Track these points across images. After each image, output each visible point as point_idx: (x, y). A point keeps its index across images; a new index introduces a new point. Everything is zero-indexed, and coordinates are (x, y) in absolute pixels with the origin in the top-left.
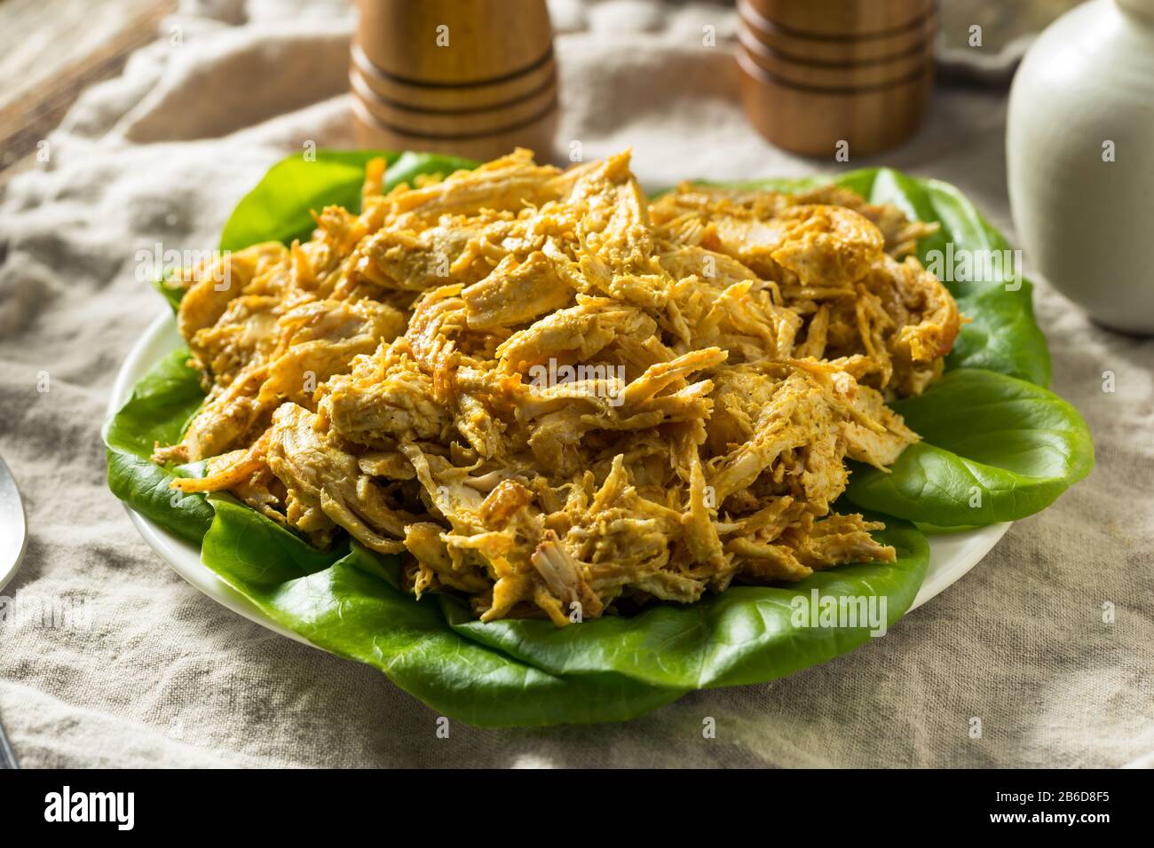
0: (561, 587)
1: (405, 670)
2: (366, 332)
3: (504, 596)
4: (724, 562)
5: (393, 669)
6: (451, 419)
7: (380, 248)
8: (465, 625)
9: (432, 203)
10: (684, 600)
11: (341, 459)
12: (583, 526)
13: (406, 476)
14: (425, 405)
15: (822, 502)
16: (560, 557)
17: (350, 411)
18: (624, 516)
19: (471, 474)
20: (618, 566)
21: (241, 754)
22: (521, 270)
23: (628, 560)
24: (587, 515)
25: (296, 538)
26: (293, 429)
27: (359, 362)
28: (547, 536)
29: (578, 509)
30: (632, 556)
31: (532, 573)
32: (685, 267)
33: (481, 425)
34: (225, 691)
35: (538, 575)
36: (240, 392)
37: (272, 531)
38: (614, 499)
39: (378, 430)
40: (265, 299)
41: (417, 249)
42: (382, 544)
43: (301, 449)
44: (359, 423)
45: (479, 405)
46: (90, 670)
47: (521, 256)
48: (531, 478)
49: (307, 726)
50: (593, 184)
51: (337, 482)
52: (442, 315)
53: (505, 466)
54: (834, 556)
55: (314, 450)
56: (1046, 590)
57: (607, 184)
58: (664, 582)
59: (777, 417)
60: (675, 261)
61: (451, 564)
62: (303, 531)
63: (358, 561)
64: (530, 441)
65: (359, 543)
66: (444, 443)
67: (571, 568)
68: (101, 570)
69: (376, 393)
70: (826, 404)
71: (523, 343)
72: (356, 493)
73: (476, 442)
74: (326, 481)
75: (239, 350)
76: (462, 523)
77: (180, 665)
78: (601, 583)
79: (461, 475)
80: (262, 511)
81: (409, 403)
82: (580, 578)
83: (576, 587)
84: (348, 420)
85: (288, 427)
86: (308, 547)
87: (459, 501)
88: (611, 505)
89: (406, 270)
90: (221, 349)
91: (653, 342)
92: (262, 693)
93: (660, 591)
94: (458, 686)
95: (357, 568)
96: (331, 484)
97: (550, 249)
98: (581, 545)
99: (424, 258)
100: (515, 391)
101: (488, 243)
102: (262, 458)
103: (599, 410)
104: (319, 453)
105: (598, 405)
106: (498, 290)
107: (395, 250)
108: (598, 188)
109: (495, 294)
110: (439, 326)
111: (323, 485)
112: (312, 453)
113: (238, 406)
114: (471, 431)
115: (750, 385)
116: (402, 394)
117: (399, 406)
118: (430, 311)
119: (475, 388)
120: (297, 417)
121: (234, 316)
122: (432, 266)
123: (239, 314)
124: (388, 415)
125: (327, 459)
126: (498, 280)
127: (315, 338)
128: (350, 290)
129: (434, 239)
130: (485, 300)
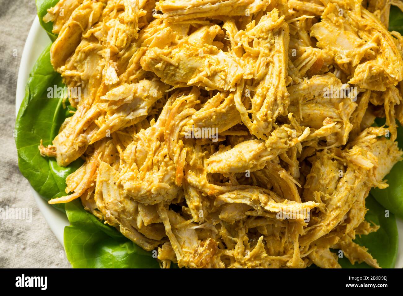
2: (144, 108)
6: (184, 195)
7: (153, 61)
11: (130, 206)
12: (241, 265)
19: (191, 224)
24: (244, 260)
29: (239, 257)
33: (197, 208)
36: (82, 131)
38: (256, 257)
40: (93, 45)
41: (171, 65)
45: (197, 196)
50: (262, 32)
51: (128, 219)
52: (182, 123)
55: (117, 201)
57: (270, 35)
59: (338, 208)
60: (299, 94)
64: (220, 216)
69: (148, 189)
72: (137, 224)
73: (195, 217)
74: (123, 218)
79: (187, 226)
80: (92, 214)
81: (163, 193)
87: (184, 241)
96: (125, 220)
99: (174, 70)
100: (215, 195)
101: (207, 80)
102: (92, 185)
103: (254, 210)
104: (120, 203)
105: (254, 208)
106: (210, 120)
107: (159, 65)
108: (265, 37)
109: (209, 121)
110: (180, 131)
111: (121, 220)
112: (117, 203)
113: (81, 142)
114: (192, 209)
115: (327, 182)
116: (160, 189)
117: (159, 194)
118: (176, 118)
119: (196, 188)
120: (109, 174)
121: (78, 57)
122: (178, 76)
123: (81, 56)
124: (153, 199)
125: (124, 207)
126: (211, 114)
127: (118, 111)
128: (137, 70)
129: (180, 60)
130: (204, 124)
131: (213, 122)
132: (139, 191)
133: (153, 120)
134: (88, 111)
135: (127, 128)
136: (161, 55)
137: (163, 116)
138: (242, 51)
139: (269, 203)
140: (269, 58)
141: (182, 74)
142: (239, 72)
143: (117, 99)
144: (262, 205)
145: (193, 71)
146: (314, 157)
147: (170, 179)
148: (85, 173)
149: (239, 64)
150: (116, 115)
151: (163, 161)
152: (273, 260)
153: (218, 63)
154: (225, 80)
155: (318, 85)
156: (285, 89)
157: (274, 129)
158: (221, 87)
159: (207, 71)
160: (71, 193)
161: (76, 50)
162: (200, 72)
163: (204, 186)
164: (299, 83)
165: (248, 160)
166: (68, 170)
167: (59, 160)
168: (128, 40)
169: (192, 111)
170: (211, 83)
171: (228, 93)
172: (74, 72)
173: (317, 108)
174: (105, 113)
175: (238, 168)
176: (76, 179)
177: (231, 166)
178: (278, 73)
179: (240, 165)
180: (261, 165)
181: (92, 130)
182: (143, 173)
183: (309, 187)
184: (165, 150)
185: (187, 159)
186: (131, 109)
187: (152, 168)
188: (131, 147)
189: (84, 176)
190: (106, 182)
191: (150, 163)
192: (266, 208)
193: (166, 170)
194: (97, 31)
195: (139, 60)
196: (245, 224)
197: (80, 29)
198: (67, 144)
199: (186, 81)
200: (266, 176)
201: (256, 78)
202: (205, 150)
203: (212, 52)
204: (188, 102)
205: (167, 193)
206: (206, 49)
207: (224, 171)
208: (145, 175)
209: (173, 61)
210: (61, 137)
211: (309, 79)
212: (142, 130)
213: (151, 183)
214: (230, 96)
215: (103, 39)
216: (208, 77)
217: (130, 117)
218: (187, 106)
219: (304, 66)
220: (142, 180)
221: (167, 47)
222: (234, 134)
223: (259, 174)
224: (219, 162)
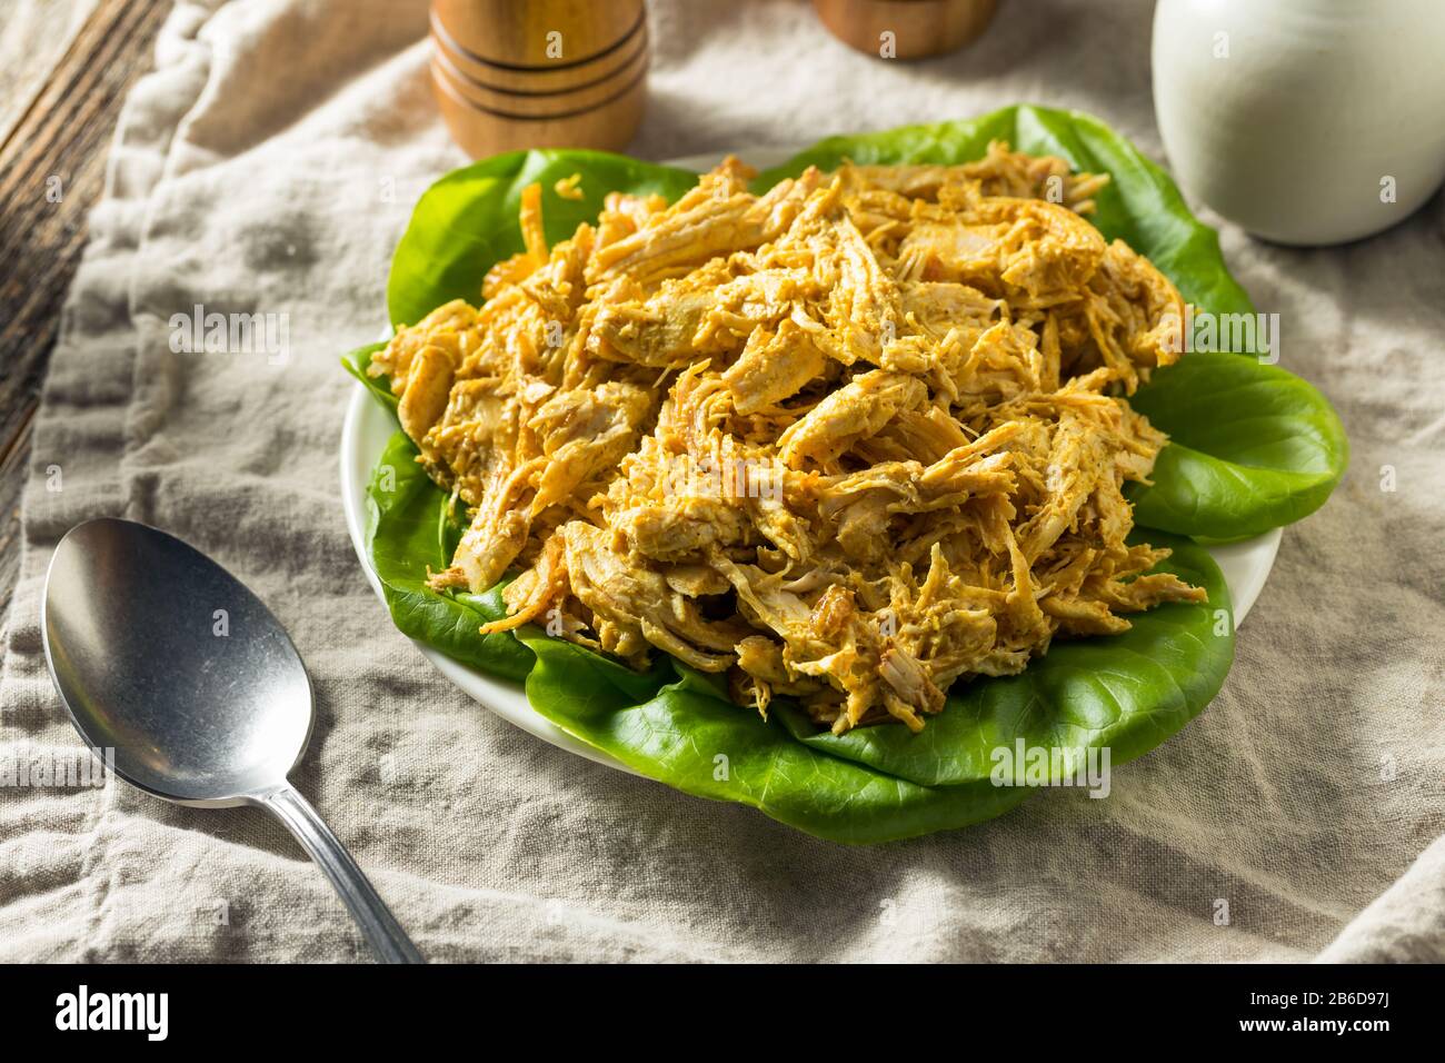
0: (910, 691)
1: (778, 802)
2: (620, 422)
3: (858, 711)
4: (1044, 627)
5: (765, 802)
6: (748, 521)
7: (612, 327)
8: (817, 738)
9: (636, 255)
10: (1013, 673)
11: (650, 580)
12: (914, 623)
13: (723, 590)
14: (723, 511)
15: (1119, 545)
16: (904, 662)
17: (656, 535)
18: (953, 607)
19: (785, 578)
20: (956, 658)
21: (619, 902)
22: (777, 342)
23: (964, 650)
24: (916, 610)
25: (618, 665)
26: (590, 552)
27: (631, 463)
28: (888, 643)
29: (905, 605)
30: (968, 646)
31: (879, 681)
32: (927, 308)
33: (788, 528)
34: (582, 836)
35: (886, 683)
36: (508, 506)
37: (592, 662)
38: (940, 592)
39: (686, 549)
40: (482, 381)
41: (650, 323)
42: (711, 664)
43: (609, 575)
44: (667, 544)
45: (780, 507)
46: (429, 826)
47: (771, 325)
48: (845, 573)
49: (675, 861)
50: (807, 223)
51: (654, 606)
52: (705, 403)
53: (816, 566)
54: (1141, 601)
55: (621, 575)
56: (1318, 578)
57: (823, 222)
58: (994, 660)
59: (1066, 471)
60: (916, 303)
61: (788, 678)
62: (621, 657)
63: (691, 685)
64: (839, 538)
65: (686, 666)
66: (750, 548)
67: (915, 672)
68: (388, 702)
69: (677, 511)
70: (1100, 440)
71: (810, 434)
72: (674, 615)
73: (789, 548)
74: (643, 607)
75: (475, 445)
76: (797, 640)
77: (523, 811)
78: (941, 676)
79: (777, 582)
80: (574, 642)
81: (711, 516)
82: (925, 679)
83: (923, 688)
84: (655, 543)
85: (585, 551)
86: (631, 672)
87: (783, 612)
88: (939, 598)
89: (643, 347)
90: (456, 446)
91: (937, 415)
92: (621, 832)
93: (992, 670)
94: (833, 810)
95: (689, 692)
96: (648, 610)
97: (799, 316)
98: (917, 642)
99: (659, 332)
101: (730, 314)
102: (560, 583)
103: (902, 495)
104: (627, 578)
105: (902, 491)
106: (759, 370)
107: (628, 328)
108: (815, 227)
109: (757, 374)
110: (707, 416)
111: (640, 611)
112: (620, 579)
113: (511, 522)
114: (778, 535)
115: (1029, 436)
116: (703, 507)
117: (702, 519)
118: (691, 398)
120: (589, 538)
121: (459, 407)
122: (670, 340)
123: (464, 403)
124: (694, 533)
125: (637, 584)
126: (759, 360)
127: (570, 437)
128: (585, 372)
129: (665, 308)
130: (749, 382)
131: (766, 373)
132: (661, 520)
133: (646, 434)
136: (625, 312)
140: (836, 256)
141: (675, 332)
144: (914, 478)
145: (695, 316)
148: (537, 576)
152: (976, 597)
154: (762, 301)
158: (756, 316)
160: (519, 609)
161: (452, 393)
163: (787, 478)
165: (857, 398)
166: (500, 586)
170: (737, 317)
172: (460, 427)
176: (521, 588)
178: (861, 267)
179: (845, 410)
180: (885, 406)
181: (527, 498)
186: (595, 427)
189: (537, 579)
190: (587, 554)
192: (924, 477)
194: (483, 354)
195: (584, 345)
197: (447, 360)
199: (689, 342)
205: (717, 518)
209: (652, 315)
212: (631, 455)
214: (785, 320)
215: (499, 361)
216: (730, 310)
217: (598, 443)
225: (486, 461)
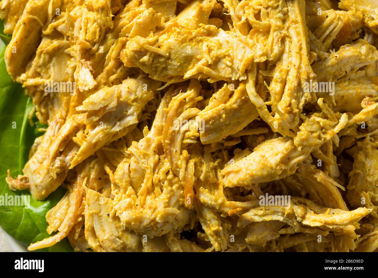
2: (132, 114)
6: (198, 219)
7: (136, 55)
33: (217, 233)
36: (59, 153)
39: (154, 236)
40: (58, 42)
41: (160, 56)
45: (214, 218)
55: (114, 237)
60: (327, 72)
69: (151, 218)
73: (216, 245)
81: (171, 220)
85: (96, 213)
97: (250, 88)
99: (165, 62)
100: (238, 214)
101: (209, 69)
103: (289, 226)
104: (118, 239)
105: (289, 224)
106: (219, 120)
107: (145, 58)
108: (275, 5)
109: (217, 122)
110: (183, 139)
112: (114, 239)
113: (58, 167)
116: (167, 216)
117: (166, 222)
119: (212, 208)
120: (99, 205)
121: (41, 61)
123: (44, 59)
124: (160, 230)
125: (124, 244)
126: (219, 113)
128: (117, 68)
129: (171, 49)
130: (212, 127)
131: (223, 123)
132: (141, 222)
133: (146, 128)
134: (63, 127)
135: (114, 142)
136: (146, 46)
137: (157, 122)
138: (248, 27)
139: (308, 216)
140: (284, 32)
141: (175, 66)
142: (249, 55)
143: (97, 108)
144: (299, 219)
145: (189, 60)
146: (354, 148)
147: (178, 201)
148: (69, 205)
149: (247, 44)
150: (98, 129)
151: (166, 179)
153: (220, 46)
154: (231, 67)
155: (350, 57)
156: (310, 69)
157: (302, 121)
158: (227, 76)
159: (206, 58)
160: (55, 233)
161: (37, 52)
162: (198, 60)
163: (222, 205)
164: (326, 58)
165: (274, 166)
166: (46, 204)
167: (34, 192)
168: (100, 31)
169: (195, 111)
170: (214, 73)
171: (237, 83)
172: (38, 80)
173: (351, 86)
174: (84, 127)
175: (263, 177)
176: (58, 215)
177: (254, 175)
178: (297, 50)
179: (265, 173)
180: (291, 170)
181: (70, 150)
182: (143, 198)
183: (354, 187)
184: (166, 165)
185: (197, 173)
186: (116, 117)
187: (153, 190)
188: (122, 167)
189: (67, 209)
190: (97, 215)
191: (149, 184)
192: (305, 222)
193: (172, 191)
194: (61, 24)
195: (119, 54)
196: (279, 244)
197: (39, 24)
198: (41, 172)
199: (181, 74)
200: (299, 181)
201: (271, 59)
202: (217, 157)
203: (210, 34)
204: (187, 100)
205: (176, 219)
206: (202, 30)
207: (245, 183)
208: (145, 200)
209: (162, 51)
210: (33, 163)
211: (336, 51)
212: (134, 143)
213: (155, 209)
214: (241, 87)
215: (69, 34)
216: (209, 66)
217: (117, 129)
218: (187, 106)
219: (329, 36)
220: (142, 207)
221: (152, 34)
222: (250, 133)
223: (290, 180)
224: (237, 172)
225: (53, 99)
